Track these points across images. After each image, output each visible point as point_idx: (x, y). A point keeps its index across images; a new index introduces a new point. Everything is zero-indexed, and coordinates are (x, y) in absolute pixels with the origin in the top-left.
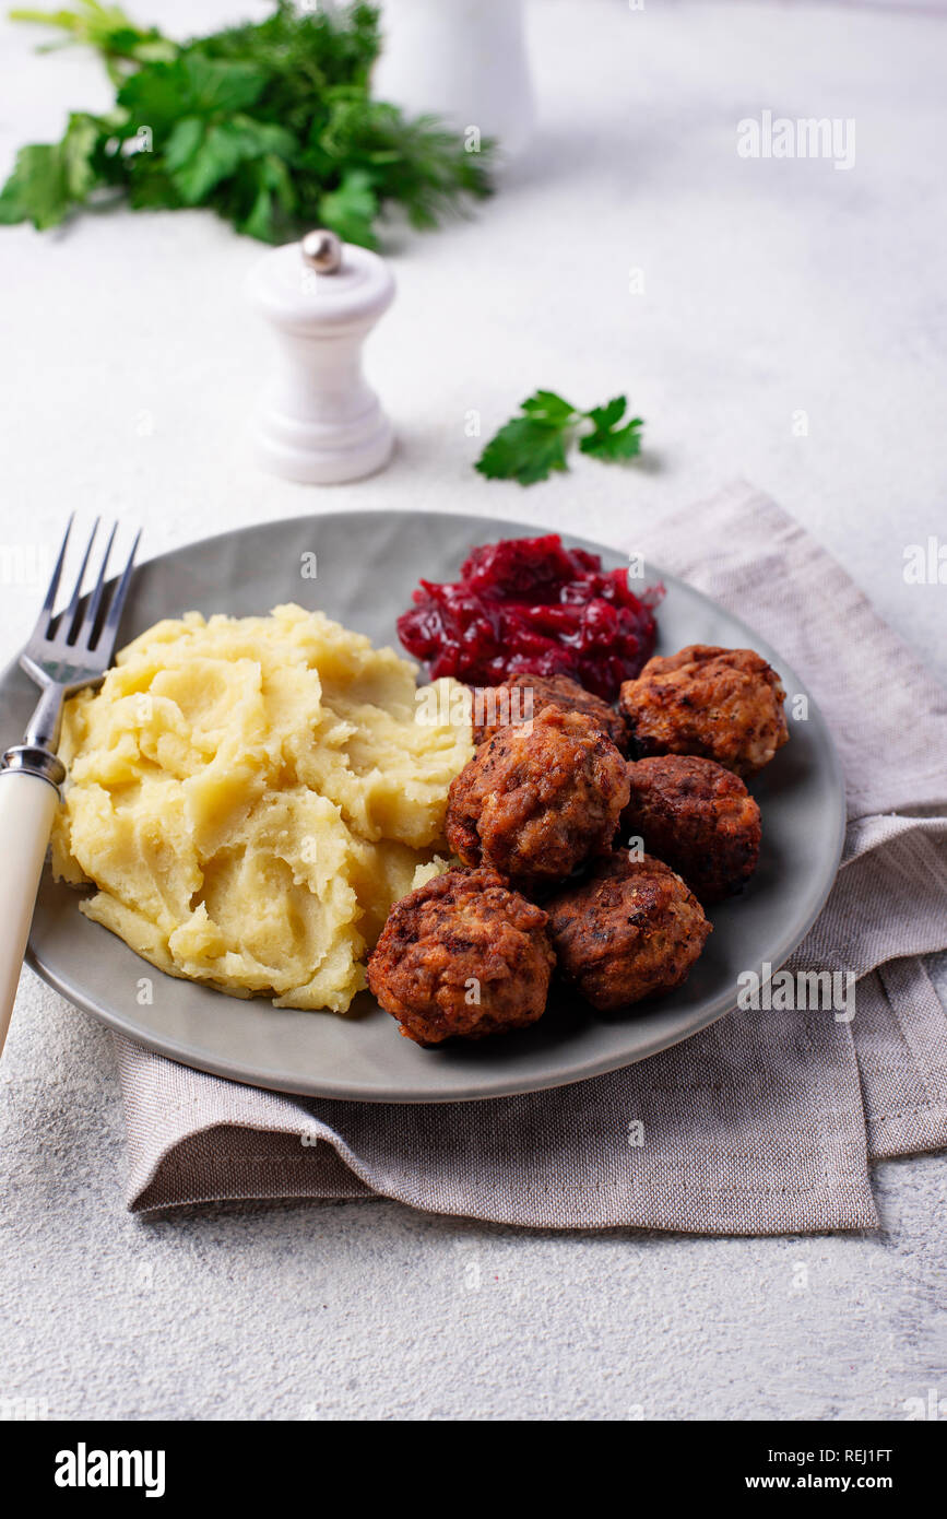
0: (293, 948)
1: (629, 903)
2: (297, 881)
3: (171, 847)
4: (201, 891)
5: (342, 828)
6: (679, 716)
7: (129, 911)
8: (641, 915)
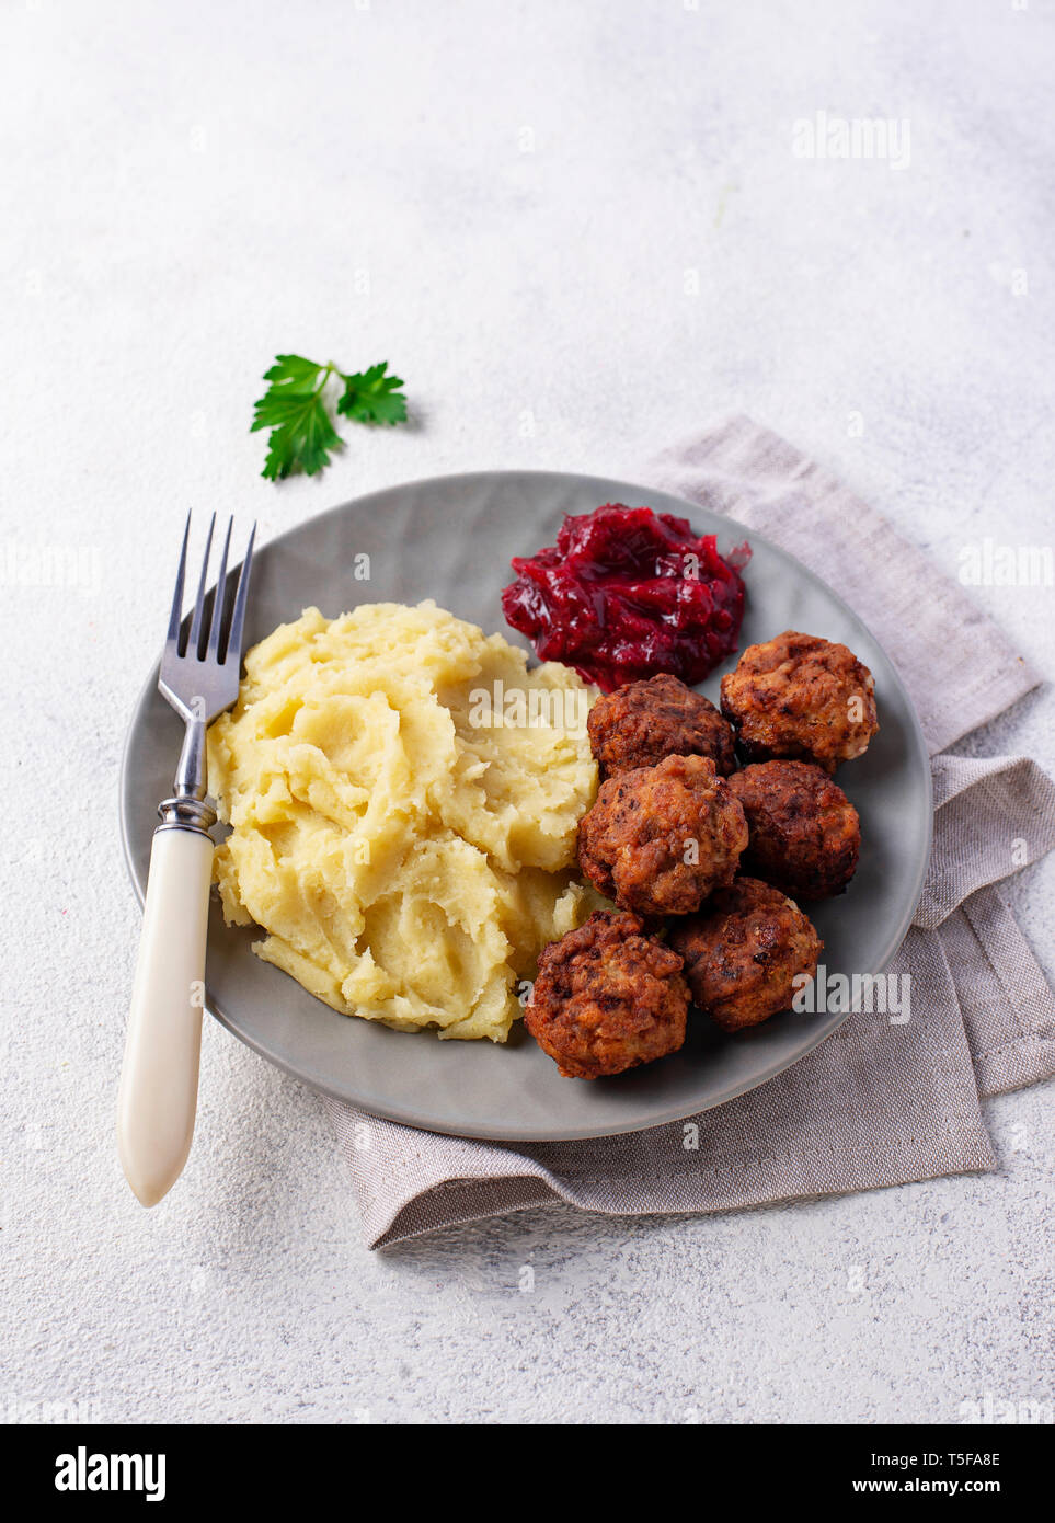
0: (454, 987)
1: (753, 942)
2: (451, 922)
3: (334, 896)
4: (364, 933)
5: (489, 876)
6: (780, 722)
7: (301, 957)
8: (765, 955)
